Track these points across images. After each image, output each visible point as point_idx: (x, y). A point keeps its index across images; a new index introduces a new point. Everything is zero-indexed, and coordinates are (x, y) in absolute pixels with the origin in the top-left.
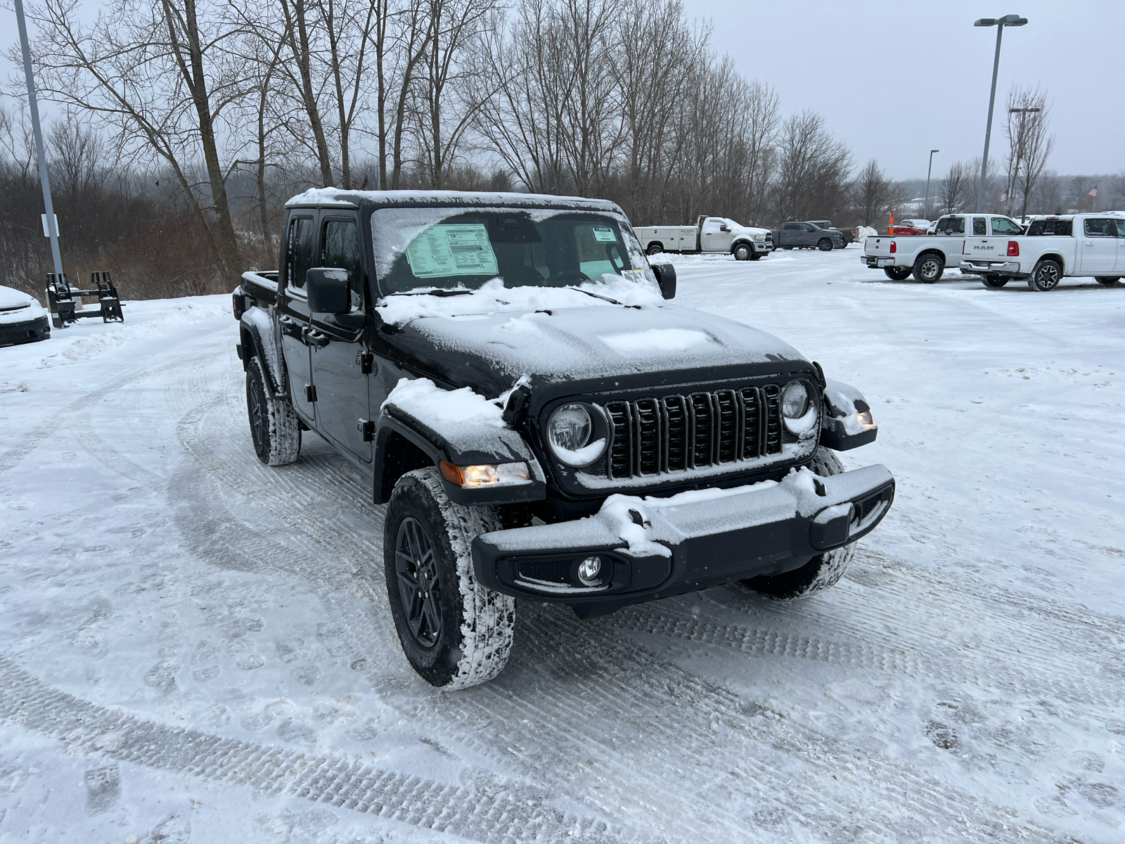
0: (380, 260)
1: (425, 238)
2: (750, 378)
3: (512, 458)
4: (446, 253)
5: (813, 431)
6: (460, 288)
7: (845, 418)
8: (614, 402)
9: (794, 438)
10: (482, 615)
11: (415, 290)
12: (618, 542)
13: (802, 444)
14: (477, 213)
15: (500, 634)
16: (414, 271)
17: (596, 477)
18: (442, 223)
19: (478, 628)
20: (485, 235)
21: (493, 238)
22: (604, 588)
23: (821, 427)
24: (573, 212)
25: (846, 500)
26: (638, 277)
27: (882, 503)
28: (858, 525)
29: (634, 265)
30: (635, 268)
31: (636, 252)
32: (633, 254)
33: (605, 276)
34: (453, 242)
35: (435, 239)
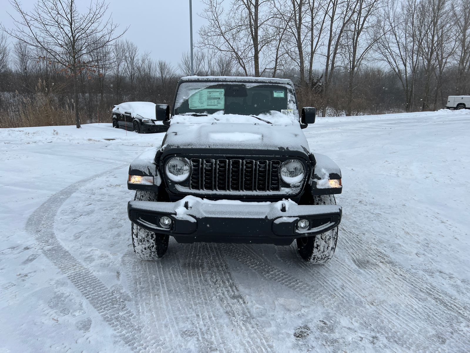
0: (177, 102)
1: (198, 94)
2: (264, 156)
3: (149, 174)
4: (205, 100)
5: (300, 184)
6: (205, 114)
7: (319, 181)
8: (194, 159)
9: (287, 185)
10: (140, 232)
12: (174, 212)
13: (292, 189)
14: (223, 84)
15: (148, 241)
16: (190, 106)
17: (184, 187)
18: (206, 88)
19: (139, 237)
20: (223, 93)
21: (225, 95)
22: (169, 230)
23: (305, 183)
24: (267, 84)
25: (295, 216)
26: (289, 113)
27: (330, 223)
28: (309, 230)
29: (289, 107)
30: (289, 109)
31: (292, 102)
32: (290, 103)
33: (272, 111)
34: (209, 96)
35: (202, 95)
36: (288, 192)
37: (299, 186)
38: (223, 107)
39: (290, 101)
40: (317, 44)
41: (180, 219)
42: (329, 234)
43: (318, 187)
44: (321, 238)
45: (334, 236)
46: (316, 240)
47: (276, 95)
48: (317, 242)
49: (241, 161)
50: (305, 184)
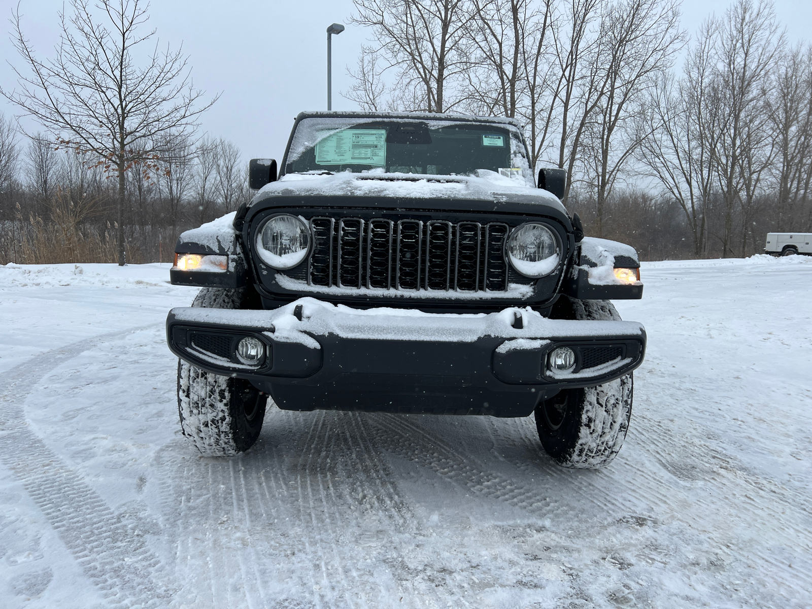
0: (293, 151)
1: (334, 139)
4: (347, 149)
7: (593, 269)
8: (320, 218)
9: (523, 279)
10: (194, 385)
11: (311, 172)
12: (269, 326)
14: (383, 122)
16: (317, 159)
17: (296, 281)
18: (351, 128)
19: (192, 395)
20: (384, 137)
21: (388, 140)
22: (256, 368)
23: (563, 275)
24: (469, 123)
25: (545, 337)
26: (514, 174)
27: (622, 359)
28: (575, 372)
29: (514, 165)
30: (514, 167)
31: (520, 155)
32: (515, 156)
33: (480, 171)
34: (356, 141)
35: (342, 139)
36: (525, 293)
38: (383, 162)
39: (515, 153)
40: (541, 145)
41: (283, 340)
42: (616, 394)
43: (592, 281)
44: (598, 403)
45: (625, 399)
46: (587, 407)
47: (487, 141)
48: (587, 411)
49: (421, 223)
50: (562, 278)
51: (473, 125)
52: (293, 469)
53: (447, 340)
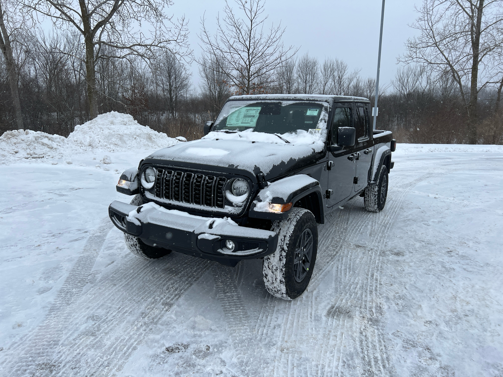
1: (237, 113)
3: (129, 180)
4: (241, 118)
5: (242, 204)
7: (259, 203)
8: (159, 169)
11: (221, 130)
12: (128, 214)
13: (235, 208)
14: (262, 103)
16: (227, 123)
17: (151, 194)
18: (246, 106)
20: (259, 111)
22: (126, 229)
23: (248, 204)
24: (303, 102)
25: (217, 234)
26: (316, 133)
27: (259, 249)
28: (233, 252)
29: (318, 127)
30: (318, 128)
31: (323, 121)
32: (321, 121)
33: (299, 131)
34: (246, 113)
35: (241, 113)
36: (230, 211)
37: (242, 206)
38: (254, 125)
39: (321, 120)
41: (129, 221)
42: (276, 264)
43: (256, 209)
44: (268, 267)
45: (281, 268)
46: (264, 268)
47: (309, 113)
48: (264, 270)
49: (193, 174)
51: (305, 103)
52: (165, 270)
53: (182, 229)
